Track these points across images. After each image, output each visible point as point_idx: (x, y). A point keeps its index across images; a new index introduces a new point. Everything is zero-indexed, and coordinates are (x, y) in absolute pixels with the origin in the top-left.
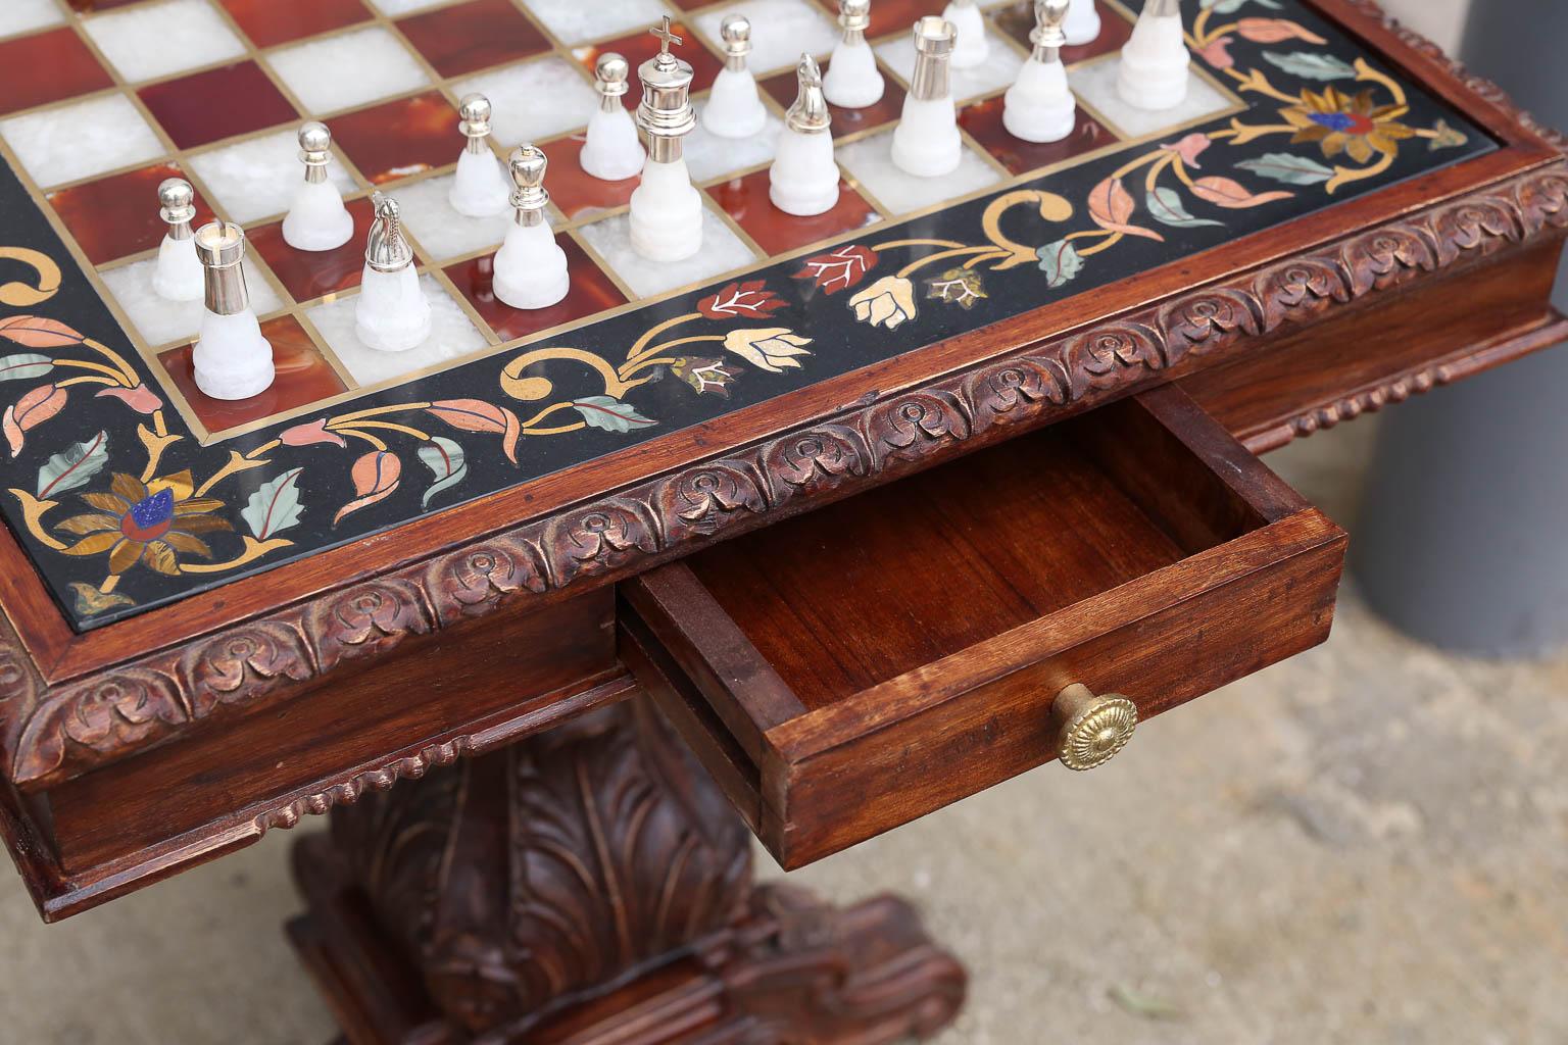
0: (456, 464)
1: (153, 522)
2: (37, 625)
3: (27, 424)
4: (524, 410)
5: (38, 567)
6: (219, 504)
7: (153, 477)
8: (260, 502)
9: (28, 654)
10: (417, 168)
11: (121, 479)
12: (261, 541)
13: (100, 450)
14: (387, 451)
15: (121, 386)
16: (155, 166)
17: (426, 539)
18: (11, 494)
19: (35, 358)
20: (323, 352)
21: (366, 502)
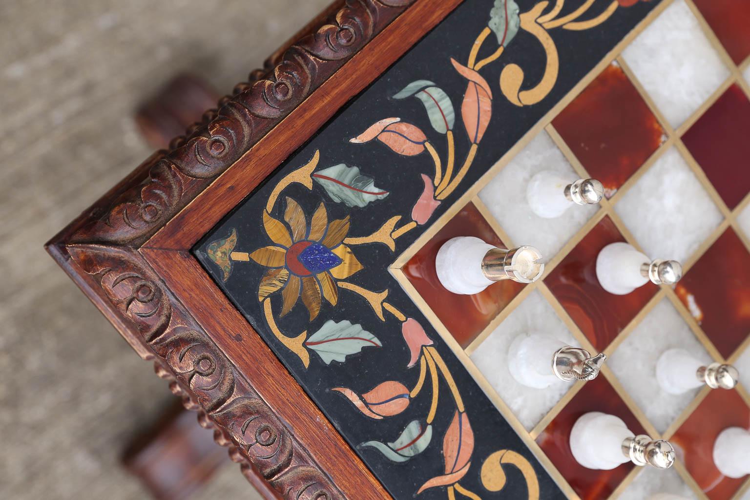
0: (409, 452)
1: (307, 263)
2: (192, 220)
3: (383, 138)
4: (472, 480)
5: (248, 199)
6: (333, 301)
7: (350, 246)
8: (342, 330)
9: (165, 225)
10: (697, 313)
11: (345, 224)
12: (305, 345)
13: (368, 198)
14: (410, 399)
15: (436, 188)
16: (660, 126)
17: (330, 459)
18: (314, 153)
19: (451, 117)
20: (498, 317)
21: (358, 403)
